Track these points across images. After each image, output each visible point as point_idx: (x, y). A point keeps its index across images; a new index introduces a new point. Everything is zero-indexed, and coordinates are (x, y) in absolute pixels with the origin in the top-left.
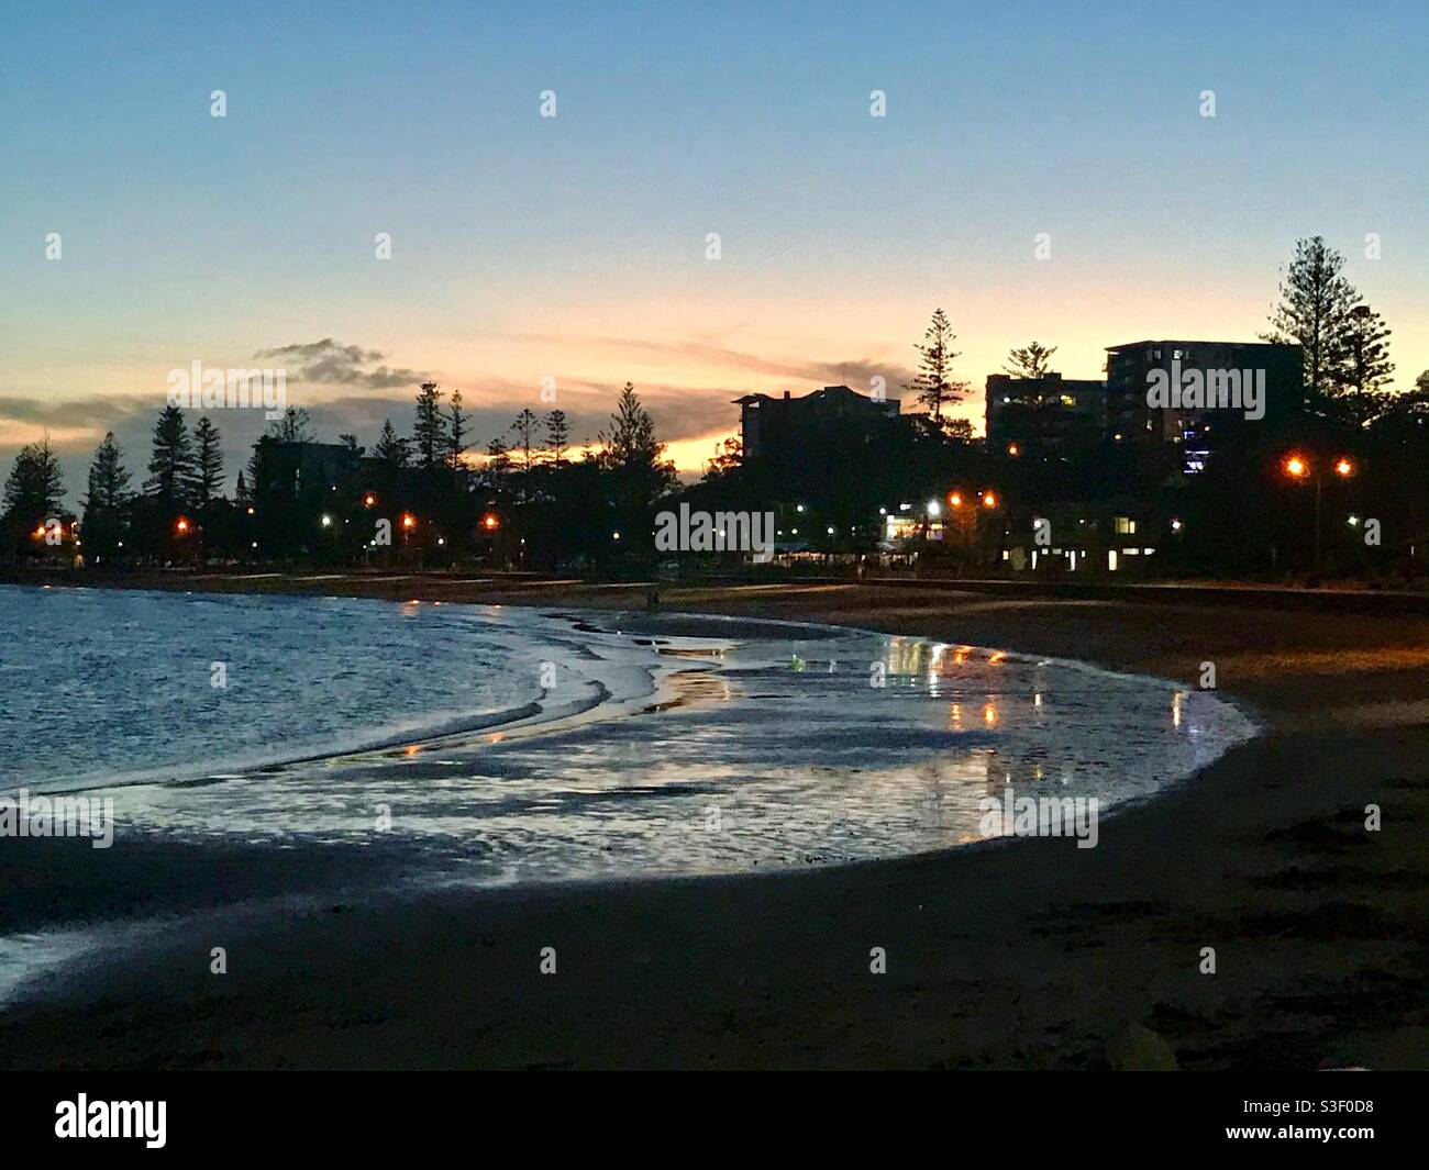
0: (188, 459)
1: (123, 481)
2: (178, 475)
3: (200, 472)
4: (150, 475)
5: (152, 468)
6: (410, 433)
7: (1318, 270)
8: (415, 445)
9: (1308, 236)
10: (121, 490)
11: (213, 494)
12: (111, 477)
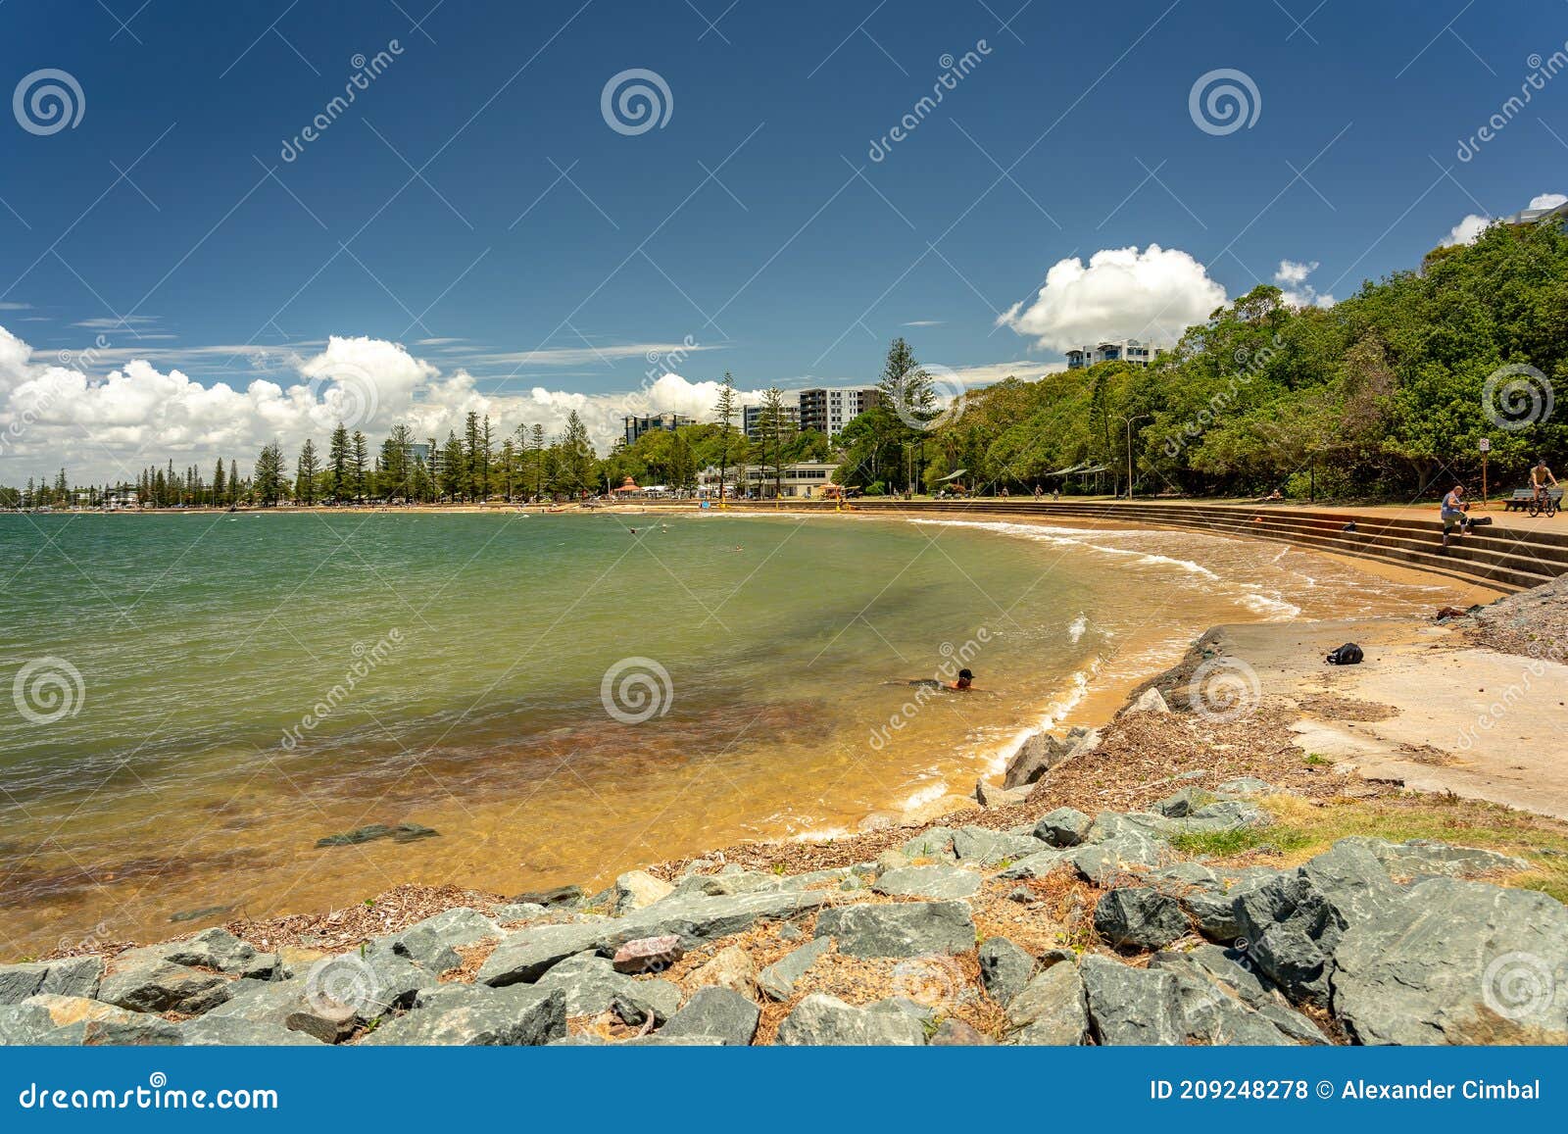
0: (349, 452)
1: (317, 463)
2: (345, 460)
3: (356, 458)
4: (330, 460)
5: (331, 456)
6: (464, 437)
7: (902, 354)
8: (466, 442)
9: (897, 338)
10: (315, 468)
11: (363, 469)
12: (310, 462)
